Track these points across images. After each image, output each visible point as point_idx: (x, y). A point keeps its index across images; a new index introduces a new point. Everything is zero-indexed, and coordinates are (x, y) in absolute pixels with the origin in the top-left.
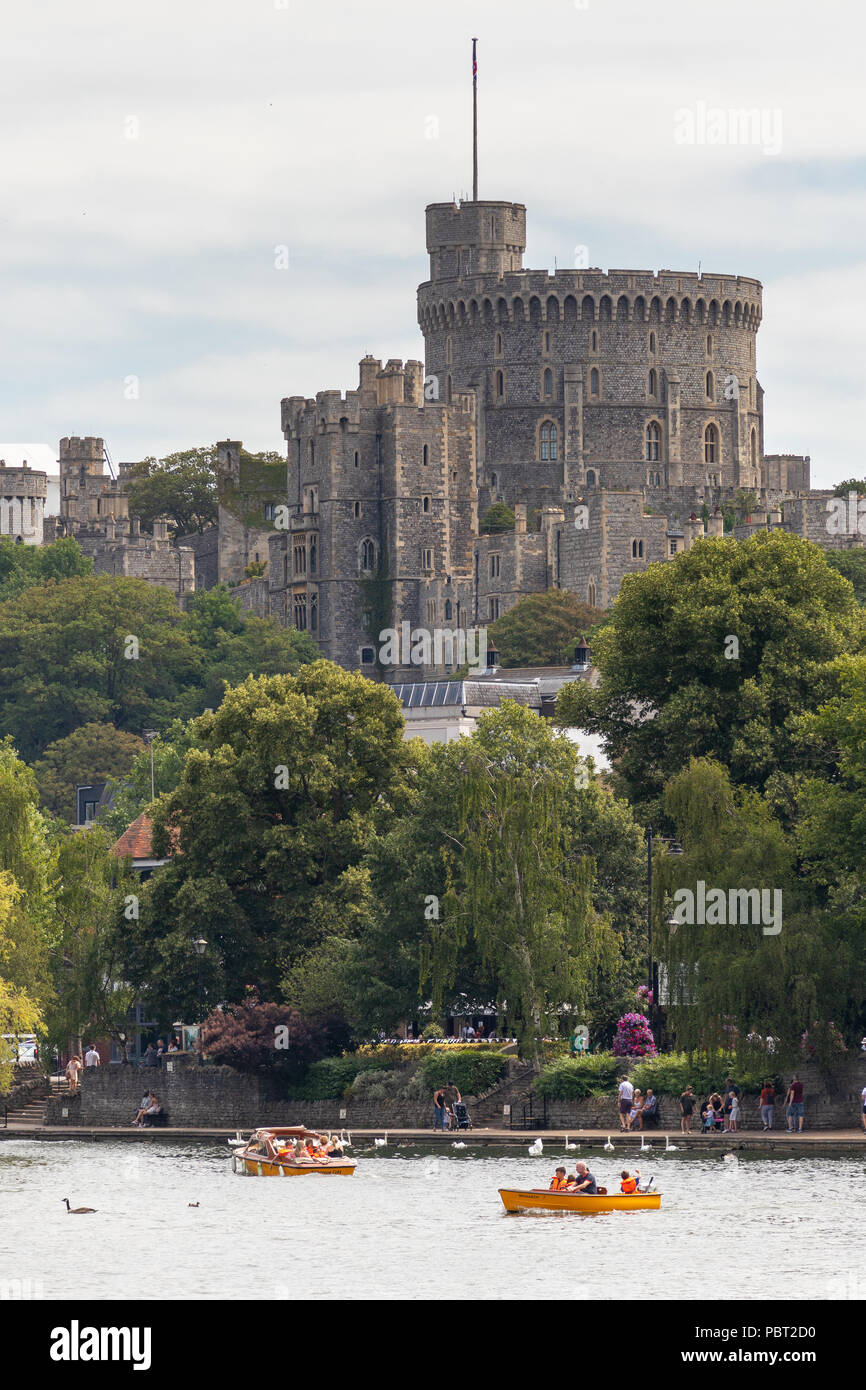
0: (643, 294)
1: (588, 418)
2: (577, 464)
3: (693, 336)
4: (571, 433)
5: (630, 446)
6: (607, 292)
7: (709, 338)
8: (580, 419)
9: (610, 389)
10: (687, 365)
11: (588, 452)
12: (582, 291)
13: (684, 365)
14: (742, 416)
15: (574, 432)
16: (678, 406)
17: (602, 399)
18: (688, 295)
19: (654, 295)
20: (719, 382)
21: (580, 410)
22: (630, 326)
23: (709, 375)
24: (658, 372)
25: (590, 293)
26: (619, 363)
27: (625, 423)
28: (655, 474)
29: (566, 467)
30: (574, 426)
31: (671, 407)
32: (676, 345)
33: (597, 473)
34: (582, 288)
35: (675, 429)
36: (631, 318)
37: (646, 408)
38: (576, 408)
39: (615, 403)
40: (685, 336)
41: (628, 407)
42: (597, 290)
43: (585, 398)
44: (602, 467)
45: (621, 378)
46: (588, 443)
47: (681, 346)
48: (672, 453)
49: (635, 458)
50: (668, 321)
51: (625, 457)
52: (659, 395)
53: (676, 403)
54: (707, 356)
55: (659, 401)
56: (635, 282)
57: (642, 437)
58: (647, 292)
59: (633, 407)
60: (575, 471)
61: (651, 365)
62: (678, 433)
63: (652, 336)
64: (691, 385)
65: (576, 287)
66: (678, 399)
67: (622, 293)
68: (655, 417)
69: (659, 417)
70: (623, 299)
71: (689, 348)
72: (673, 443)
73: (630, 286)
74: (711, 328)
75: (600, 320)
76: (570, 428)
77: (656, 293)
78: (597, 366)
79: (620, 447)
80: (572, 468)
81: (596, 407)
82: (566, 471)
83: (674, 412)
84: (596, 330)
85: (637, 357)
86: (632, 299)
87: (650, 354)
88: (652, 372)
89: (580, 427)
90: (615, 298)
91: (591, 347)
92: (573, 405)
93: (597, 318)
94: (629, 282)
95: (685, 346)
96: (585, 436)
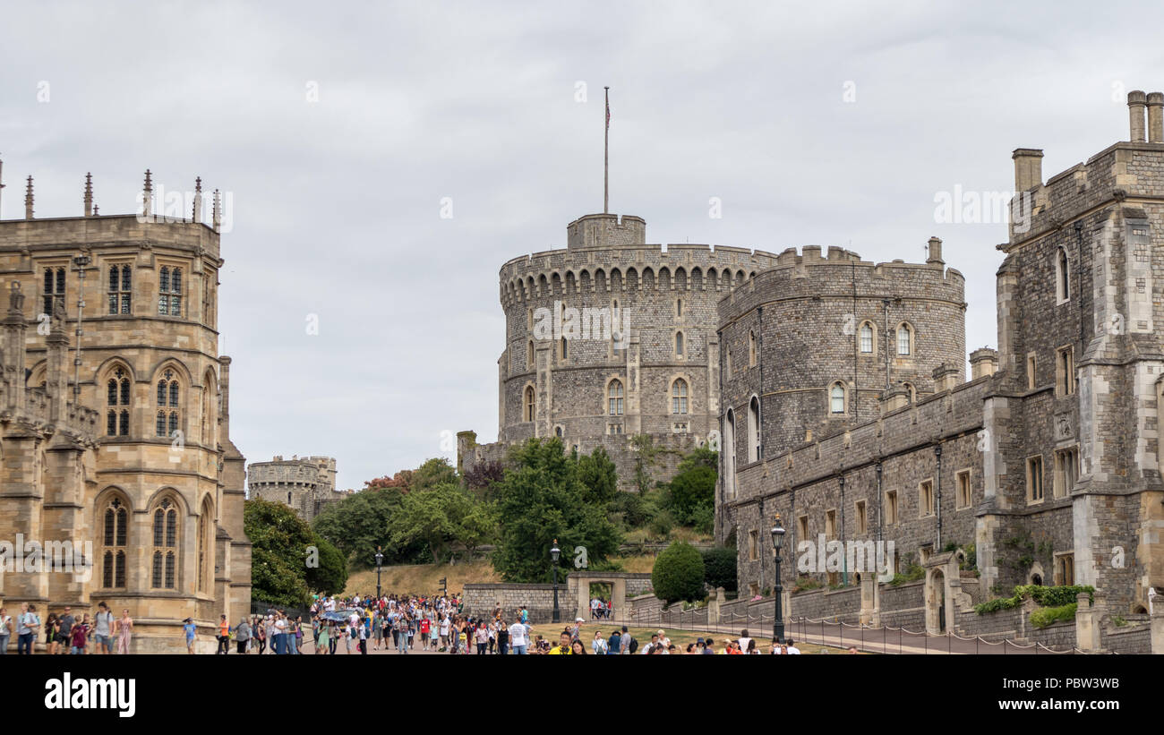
0: (602, 267)
1: (556, 381)
2: (544, 422)
3: (660, 301)
4: (541, 394)
5: (592, 403)
6: (569, 268)
7: (679, 301)
8: (548, 381)
9: (577, 354)
10: (652, 327)
11: (556, 411)
12: (550, 270)
13: (649, 327)
15: (543, 394)
16: (637, 364)
17: (568, 362)
18: (650, 265)
19: (613, 266)
20: (690, 341)
21: (548, 374)
22: (594, 297)
23: (679, 334)
25: (557, 270)
27: (588, 382)
28: (616, 427)
29: (537, 426)
30: (543, 389)
31: (629, 365)
32: (641, 310)
33: (563, 429)
34: (550, 267)
35: (633, 385)
36: (593, 289)
37: (607, 368)
38: (544, 373)
39: (580, 365)
40: (651, 301)
41: (590, 368)
42: (561, 267)
43: (554, 363)
44: (567, 423)
45: (586, 343)
46: (556, 403)
47: (646, 310)
48: (630, 407)
49: (596, 413)
50: (632, 289)
51: (587, 413)
52: (622, 355)
53: (635, 361)
54: (676, 318)
55: (622, 361)
56: (594, 257)
57: (602, 395)
58: (606, 266)
59: (594, 368)
60: (543, 428)
62: (638, 388)
63: (616, 303)
64: (658, 345)
65: (546, 267)
66: (637, 358)
67: (582, 267)
68: (616, 375)
69: (620, 375)
70: (584, 273)
71: (656, 312)
72: (632, 398)
73: (590, 261)
74: (680, 293)
75: (568, 293)
76: (541, 391)
77: (615, 265)
79: (582, 405)
80: (541, 426)
81: (563, 370)
82: (537, 429)
83: (633, 369)
84: (565, 301)
86: (592, 272)
89: (548, 389)
90: (577, 273)
92: (543, 370)
93: (564, 292)
94: (589, 256)
95: (650, 310)
96: (555, 397)
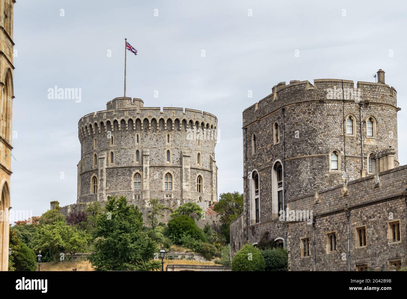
0: (132, 118)
1: (108, 174)
2: (102, 193)
3: (159, 135)
4: (101, 180)
5: (126, 184)
6: (115, 118)
7: (168, 135)
8: (104, 174)
9: (118, 160)
10: (156, 148)
11: (108, 188)
12: (106, 119)
13: (154, 148)
14: (186, 169)
15: (102, 180)
16: (148, 165)
17: (114, 165)
18: (155, 117)
19: (137, 117)
20: (174, 154)
21: (105, 170)
22: (127, 132)
23: (168, 151)
24: (140, 151)
25: (109, 119)
26: (122, 149)
27: (124, 174)
28: (137, 196)
29: (98, 195)
31: (144, 166)
32: (150, 139)
34: (106, 118)
35: (146, 176)
36: (127, 129)
37: (133, 167)
38: (102, 169)
39: (120, 166)
40: (155, 135)
41: (125, 167)
42: (111, 118)
43: (107, 165)
44: (114, 194)
45: (123, 155)
46: (108, 184)
47: (152, 139)
48: (144, 186)
49: (128, 189)
50: (146, 129)
51: (123, 189)
52: (141, 161)
53: (147, 164)
54: (167, 144)
55: (141, 164)
56: (128, 113)
57: (131, 180)
58: (133, 117)
59: (127, 167)
60: (101, 196)
61: (137, 149)
62: (148, 177)
63: (138, 136)
64: (158, 156)
65: (104, 118)
66: (148, 162)
67: (122, 118)
68: (138, 171)
69: (140, 171)
70: (123, 120)
71: (157, 140)
72: (146, 182)
73: (125, 115)
74: (169, 131)
75: (114, 130)
76: (100, 178)
77: (138, 117)
78: (113, 151)
79: (121, 185)
80: (100, 196)
81: (111, 168)
82: (98, 197)
83: (146, 168)
84: (113, 135)
85: (130, 146)
86: (127, 120)
87: (136, 144)
88: (138, 151)
89: (105, 178)
90: (119, 121)
91: (111, 143)
92: (102, 168)
95: (155, 139)
96: (107, 181)
